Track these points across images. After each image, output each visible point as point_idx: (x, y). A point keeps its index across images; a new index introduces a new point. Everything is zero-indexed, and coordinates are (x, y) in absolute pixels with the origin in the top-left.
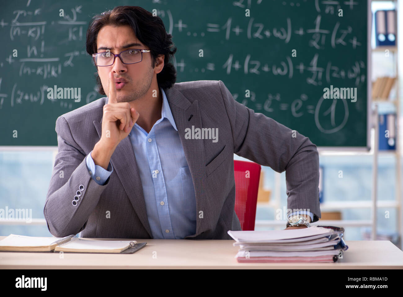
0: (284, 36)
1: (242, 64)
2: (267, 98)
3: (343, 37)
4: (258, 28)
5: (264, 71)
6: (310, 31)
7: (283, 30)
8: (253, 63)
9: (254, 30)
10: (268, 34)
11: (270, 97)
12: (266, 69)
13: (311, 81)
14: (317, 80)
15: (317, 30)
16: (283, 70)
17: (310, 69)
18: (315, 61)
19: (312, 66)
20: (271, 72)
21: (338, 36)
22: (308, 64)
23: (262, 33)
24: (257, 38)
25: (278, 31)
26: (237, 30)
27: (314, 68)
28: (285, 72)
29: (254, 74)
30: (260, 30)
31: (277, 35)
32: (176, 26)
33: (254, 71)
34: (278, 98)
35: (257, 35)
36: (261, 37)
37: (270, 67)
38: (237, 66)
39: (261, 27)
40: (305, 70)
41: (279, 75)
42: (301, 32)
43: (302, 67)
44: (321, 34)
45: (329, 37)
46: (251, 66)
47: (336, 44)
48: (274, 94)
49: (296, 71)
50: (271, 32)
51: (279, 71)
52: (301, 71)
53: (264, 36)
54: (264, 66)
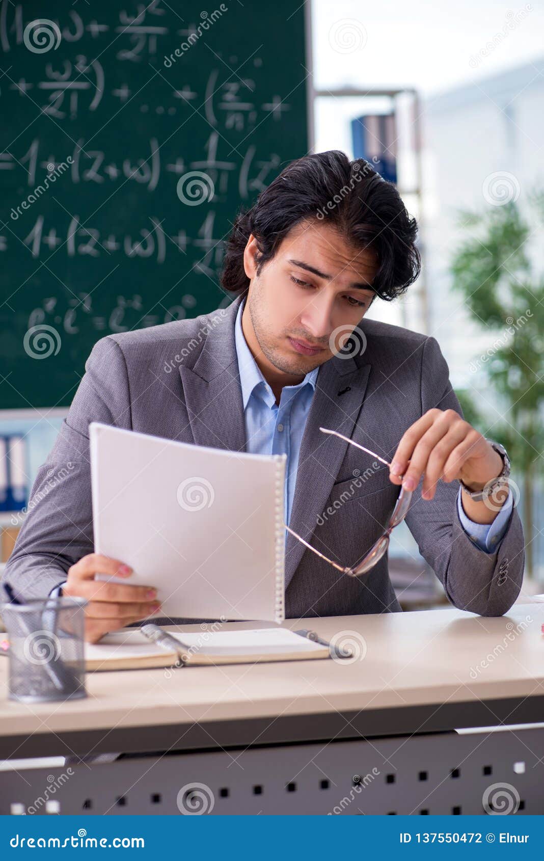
0: (146, 177)
1: (62, 235)
2: (115, 305)
3: (262, 175)
4: (93, 160)
5: (107, 250)
6: (197, 165)
7: (143, 164)
8: (84, 232)
9: (85, 165)
10: (113, 171)
11: (122, 302)
12: (111, 245)
13: (200, 267)
14: (213, 265)
15: (211, 162)
16: (145, 246)
17: (198, 242)
18: (208, 226)
19: (203, 238)
20: (121, 250)
21: (253, 174)
22: (194, 234)
23: (101, 171)
24: (92, 182)
25: (134, 165)
27: (207, 242)
28: (150, 250)
29: (87, 256)
30: (96, 165)
31: (133, 174)
33: (88, 249)
34: (137, 304)
35: (92, 174)
36: (99, 179)
37: (120, 240)
38: (52, 240)
39: (99, 158)
40: (189, 246)
41: (137, 257)
42: (179, 168)
43: (182, 240)
44: (219, 171)
45: (234, 176)
46: (81, 240)
47: (249, 192)
48: (129, 297)
49: (171, 248)
50: (120, 168)
51: (138, 247)
52: (182, 249)
53: (106, 176)
54: (107, 239)
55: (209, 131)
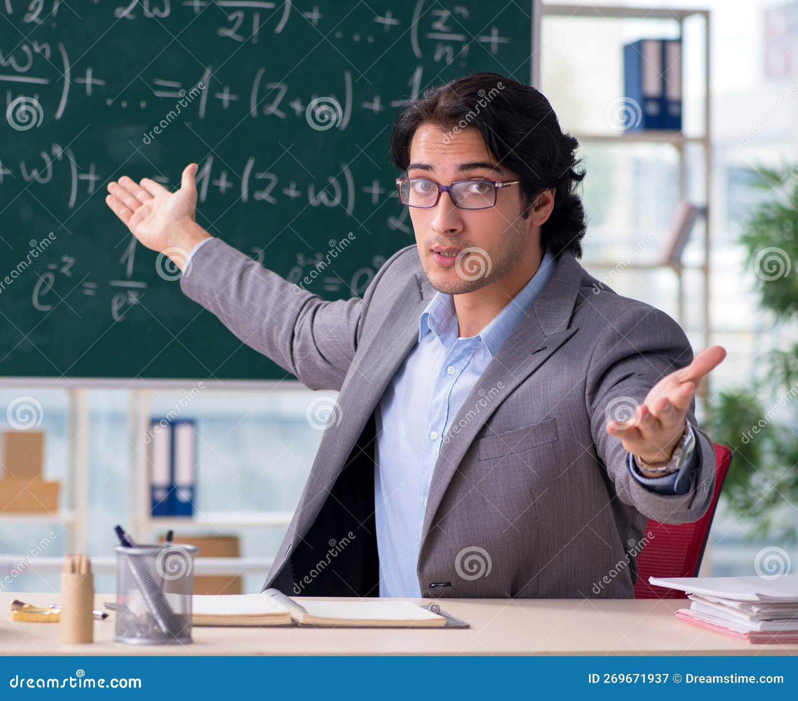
1: (235, 180)
2: (295, 264)
4: (277, 91)
5: (288, 197)
6: (396, 104)
8: (260, 176)
9: (267, 97)
10: (298, 106)
11: (301, 259)
12: (292, 192)
13: (395, 223)
16: (331, 198)
20: (304, 199)
22: (390, 183)
23: (285, 105)
24: (273, 115)
26: (226, 97)
28: (337, 201)
29: (264, 201)
30: (279, 99)
32: (79, 81)
33: (264, 195)
35: (272, 109)
36: (280, 114)
37: (302, 189)
38: (223, 184)
39: (284, 90)
40: (382, 197)
41: (321, 207)
42: (376, 106)
43: (376, 190)
46: (256, 185)
48: (309, 254)
49: (363, 199)
50: (305, 102)
51: (323, 196)
52: (375, 199)
53: (291, 111)
54: (288, 187)
55: (414, 63)
